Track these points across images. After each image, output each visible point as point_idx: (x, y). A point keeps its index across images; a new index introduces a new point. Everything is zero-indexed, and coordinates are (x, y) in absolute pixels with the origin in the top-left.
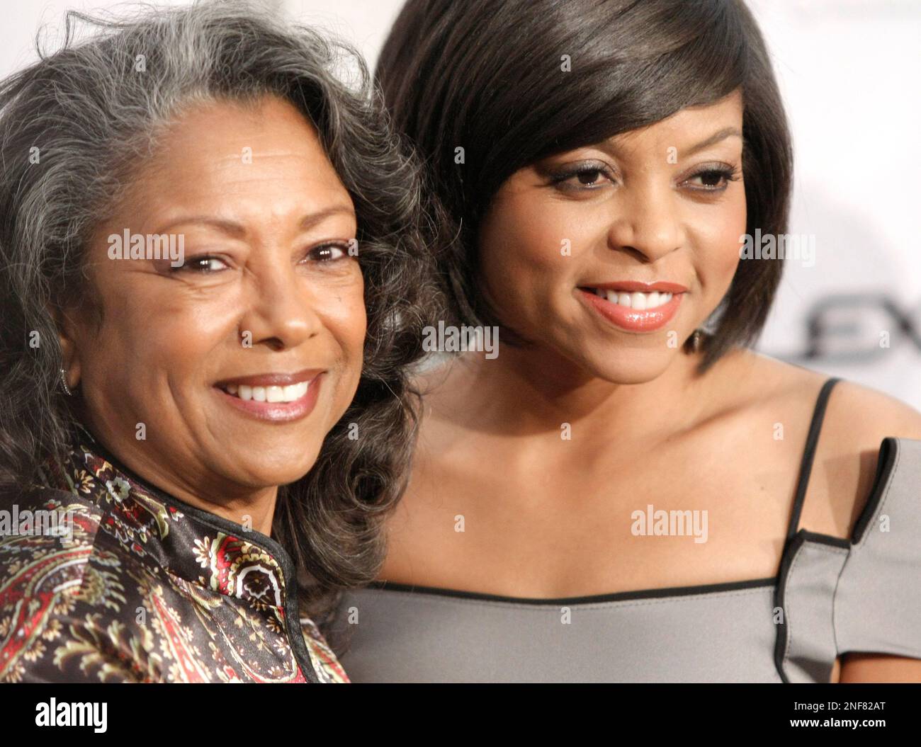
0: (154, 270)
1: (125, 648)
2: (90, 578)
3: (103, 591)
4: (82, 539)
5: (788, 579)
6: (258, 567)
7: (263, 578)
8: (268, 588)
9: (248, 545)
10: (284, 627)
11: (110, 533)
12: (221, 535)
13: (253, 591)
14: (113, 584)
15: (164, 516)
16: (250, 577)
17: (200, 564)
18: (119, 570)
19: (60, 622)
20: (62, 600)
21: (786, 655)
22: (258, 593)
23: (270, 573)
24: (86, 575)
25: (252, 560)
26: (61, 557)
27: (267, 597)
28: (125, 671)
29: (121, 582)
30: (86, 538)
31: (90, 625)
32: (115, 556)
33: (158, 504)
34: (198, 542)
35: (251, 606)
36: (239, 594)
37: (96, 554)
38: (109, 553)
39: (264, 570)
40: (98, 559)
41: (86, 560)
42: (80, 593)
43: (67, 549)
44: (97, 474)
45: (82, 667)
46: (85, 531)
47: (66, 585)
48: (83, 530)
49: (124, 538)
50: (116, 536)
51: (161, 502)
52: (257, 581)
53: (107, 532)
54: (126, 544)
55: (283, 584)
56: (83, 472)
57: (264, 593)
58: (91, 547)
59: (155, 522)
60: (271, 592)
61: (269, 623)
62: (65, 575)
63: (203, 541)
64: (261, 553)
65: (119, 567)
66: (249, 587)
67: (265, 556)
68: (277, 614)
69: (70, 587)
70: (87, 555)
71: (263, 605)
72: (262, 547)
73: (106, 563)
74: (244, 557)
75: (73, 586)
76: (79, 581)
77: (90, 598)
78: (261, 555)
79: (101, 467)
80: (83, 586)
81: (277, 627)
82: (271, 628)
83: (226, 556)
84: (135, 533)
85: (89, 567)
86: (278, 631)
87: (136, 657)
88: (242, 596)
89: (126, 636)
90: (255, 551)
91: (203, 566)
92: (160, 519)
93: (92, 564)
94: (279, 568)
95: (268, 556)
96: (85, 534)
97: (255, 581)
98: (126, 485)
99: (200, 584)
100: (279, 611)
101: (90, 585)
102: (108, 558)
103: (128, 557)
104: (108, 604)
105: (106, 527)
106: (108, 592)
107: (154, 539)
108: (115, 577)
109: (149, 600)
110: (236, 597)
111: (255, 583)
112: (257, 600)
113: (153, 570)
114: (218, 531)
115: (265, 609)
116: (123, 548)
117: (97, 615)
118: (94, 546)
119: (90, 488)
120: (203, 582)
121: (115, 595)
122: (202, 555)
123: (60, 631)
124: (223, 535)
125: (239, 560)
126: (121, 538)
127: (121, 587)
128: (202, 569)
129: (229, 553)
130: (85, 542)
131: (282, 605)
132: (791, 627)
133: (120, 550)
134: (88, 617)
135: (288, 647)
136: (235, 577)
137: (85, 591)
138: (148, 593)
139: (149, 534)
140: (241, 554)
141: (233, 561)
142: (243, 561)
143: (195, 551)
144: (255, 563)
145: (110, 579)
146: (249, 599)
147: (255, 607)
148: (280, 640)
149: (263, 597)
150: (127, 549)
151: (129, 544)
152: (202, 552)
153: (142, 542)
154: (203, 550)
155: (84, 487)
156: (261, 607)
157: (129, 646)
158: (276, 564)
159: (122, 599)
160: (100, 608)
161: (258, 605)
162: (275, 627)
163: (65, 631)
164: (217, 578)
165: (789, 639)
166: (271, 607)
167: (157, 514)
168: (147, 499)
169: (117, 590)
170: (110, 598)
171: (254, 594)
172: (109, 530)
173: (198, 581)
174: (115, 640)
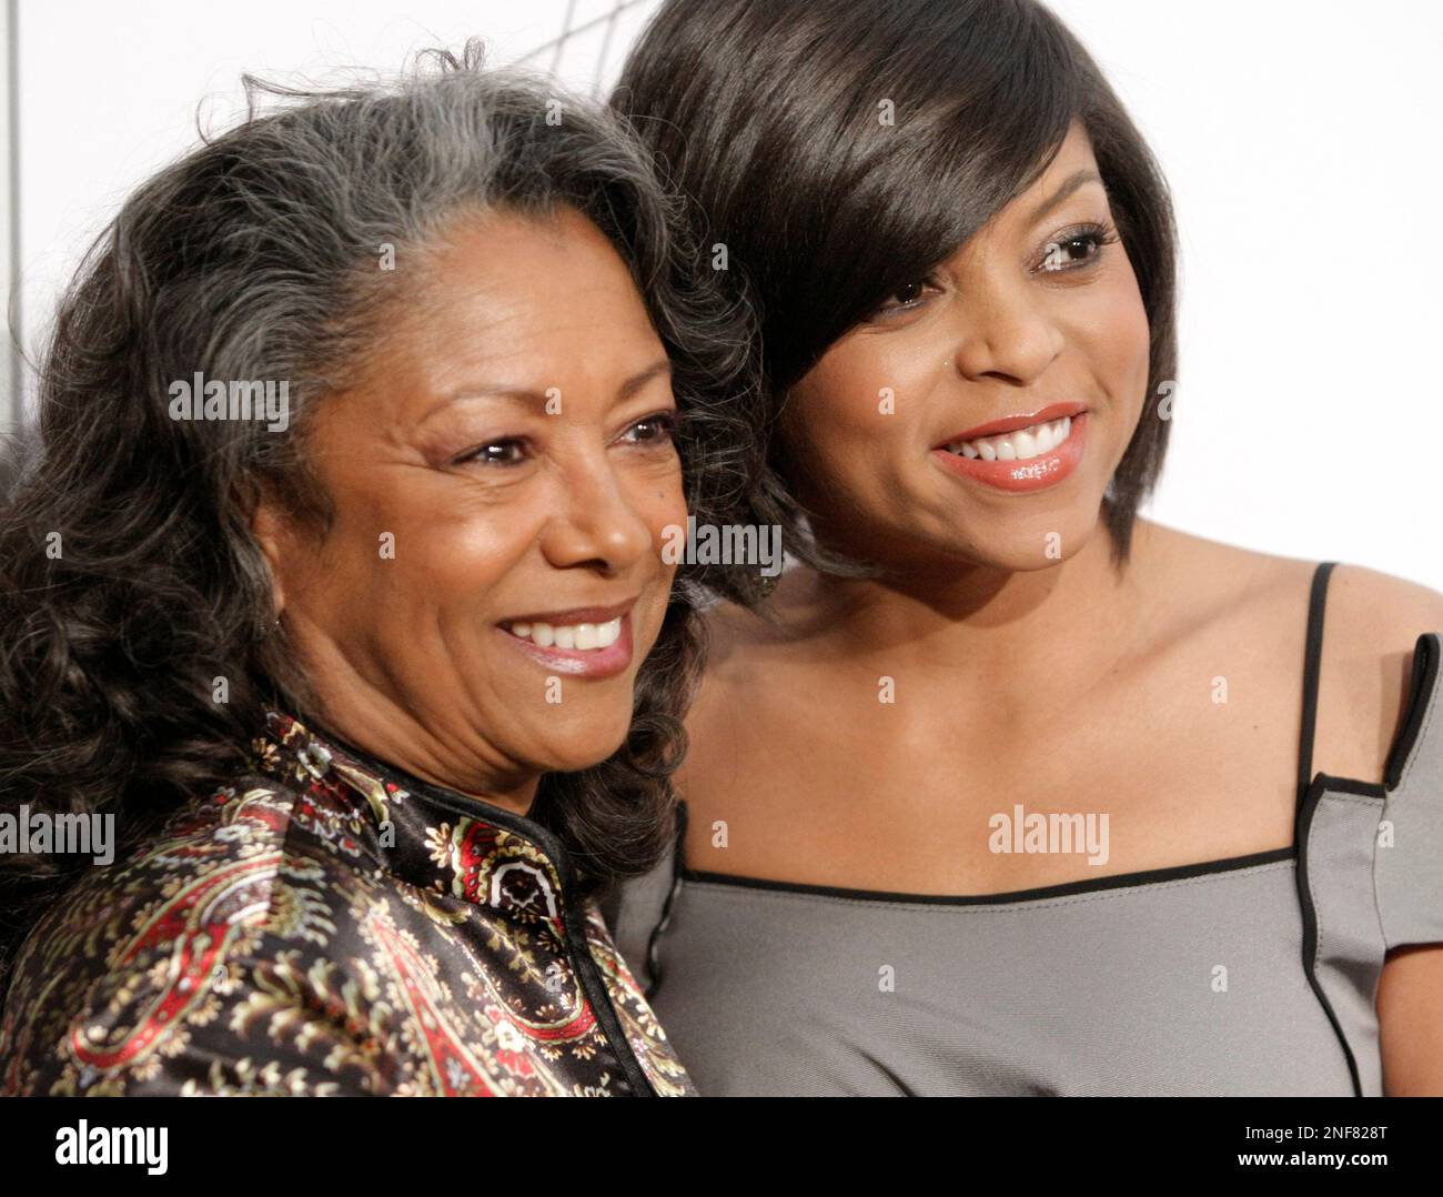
0: (423, 462)
1: (335, 999)
2: (281, 899)
3: (301, 916)
4: (266, 843)
5: (1309, 848)
6: (520, 866)
7: (528, 879)
8: (537, 893)
9: (504, 834)
10: (563, 945)
11: (306, 827)
12: (465, 821)
13: (515, 897)
14: (313, 906)
15: (380, 796)
16: (510, 878)
17: (436, 862)
18: (322, 885)
19: (242, 966)
20: (243, 935)
21: (1318, 956)
22: (522, 900)
23: (538, 873)
24: (274, 895)
25: (510, 855)
26: (237, 870)
27: (536, 906)
28: (336, 1032)
29: (327, 901)
30: (273, 840)
31: (282, 969)
32: (316, 863)
33: (371, 779)
34: (431, 831)
35: (515, 917)
36: (496, 900)
37: (288, 863)
38: (306, 860)
39: (528, 869)
40: (290, 870)
41: (273, 873)
42: (267, 922)
43: (246, 859)
44: (285, 742)
45: (273, 1031)
46: (270, 830)
47: (246, 912)
48: (267, 827)
49: (329, 832)
50: (316, 832)
51: (375, 777)
52: (520, 884)
53: (302, 826)
54: (331, 841)
55: (558, 887)
56: (263, 741)
57: (531, 900)
58: (279, 854)
59: (369, 806)
60: (541, 899)
61: (541, 940)
62: (244, 897)
63: (439, 829)
64: (524, 845)
65: (323, 879)
66: (509, 891)
67: (528, 849)
68: (552, 927)
69: (252, 914)
70: (275, 866)
71: (531, 917)
72: (524, 836)
73: (303, 875)
74: (500, 850)
75: (256, 913)
76: (265, 905)
77: (282, 929)
78: (525, 848)
79: (289, 731)
80: (272, 912)
81: (554, 946)
82: (545, 946)
83: (476, 848)
84: (342, 821)
85: (279, 883)
86: (556, 950)
87: (352, 1011)
88: (499, 904)
89: (337, 980)
90: (515, 843)
91: (441, 865)
92: (375, 800)
93: (283, 878)
94: (551, 866)
95: (534, 850)
96: (271, 834)
97: (518, 884)
98: (325, 754)
99: (438, 891)
100: (553, 922)
101: (282, 909)
102: (304, 867)
103: (335, 861)
104: (310, 935)
105: (300, 819)
106: (308, 919)
107: (369, 828)
108: (317, 895)
109: (366, 925)
110: (491, 907)
111: (518, 886)
112: (522, 910)
113: (372, 876)
114: (460, 815)
115: (534, 922)
116: (327, 849)
117: (294, 953)
118: (285, 851)
119: (274, 764)
120: (441, 888)
121: (319, 921)
122: (439, 849)
123: (241, 978)
124: (468, 820)
125: (492, 854)
126: (323, 832)
127: (326, 909)
128: (440, 869)
129: (479, 844)
130: (271, 847)
131: (559, 916)
132: (1321, 916)
133: (322, 853)
134: (280, 956)
135: (571, 972)
136: (488, 877)
137: (275, 919)
138: (365, 916)
139: (363, 821)
140: (496, 847)
141: (484, 856)
142: (499, 856)
143: (428, 844)
144: (516, 858)
145: (310, 899)
146: (510, 907)
147: (521, 918)
148: (558, 962)
149: (529, 905)
150: (333, 848)
151: (335, 841)
152: (438, 845)
153: (353, 834)
154: (439, 842)
155: (266, 763)
156: (528, 919)
157: (341, 996)
158: (545, 860)
159: (329, 926)
160: (297, 943)
161: (524, 915)
162: (551, 944)
163: (248, 978)
164: (462, 881)
165: (1319, 933)
166: (542, 918)
167: (370, 794)
168: (355, 773)
169: (320, 914)
170: (312, 926)
171: (517, 902)
172: (305, 823)
173: (434, 886)
174: (321, 990)
